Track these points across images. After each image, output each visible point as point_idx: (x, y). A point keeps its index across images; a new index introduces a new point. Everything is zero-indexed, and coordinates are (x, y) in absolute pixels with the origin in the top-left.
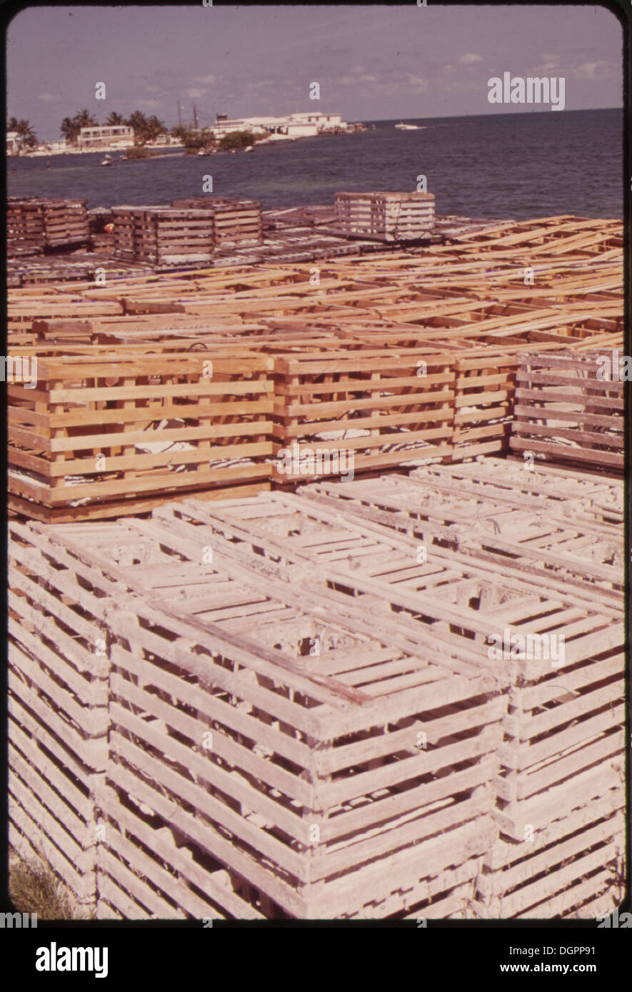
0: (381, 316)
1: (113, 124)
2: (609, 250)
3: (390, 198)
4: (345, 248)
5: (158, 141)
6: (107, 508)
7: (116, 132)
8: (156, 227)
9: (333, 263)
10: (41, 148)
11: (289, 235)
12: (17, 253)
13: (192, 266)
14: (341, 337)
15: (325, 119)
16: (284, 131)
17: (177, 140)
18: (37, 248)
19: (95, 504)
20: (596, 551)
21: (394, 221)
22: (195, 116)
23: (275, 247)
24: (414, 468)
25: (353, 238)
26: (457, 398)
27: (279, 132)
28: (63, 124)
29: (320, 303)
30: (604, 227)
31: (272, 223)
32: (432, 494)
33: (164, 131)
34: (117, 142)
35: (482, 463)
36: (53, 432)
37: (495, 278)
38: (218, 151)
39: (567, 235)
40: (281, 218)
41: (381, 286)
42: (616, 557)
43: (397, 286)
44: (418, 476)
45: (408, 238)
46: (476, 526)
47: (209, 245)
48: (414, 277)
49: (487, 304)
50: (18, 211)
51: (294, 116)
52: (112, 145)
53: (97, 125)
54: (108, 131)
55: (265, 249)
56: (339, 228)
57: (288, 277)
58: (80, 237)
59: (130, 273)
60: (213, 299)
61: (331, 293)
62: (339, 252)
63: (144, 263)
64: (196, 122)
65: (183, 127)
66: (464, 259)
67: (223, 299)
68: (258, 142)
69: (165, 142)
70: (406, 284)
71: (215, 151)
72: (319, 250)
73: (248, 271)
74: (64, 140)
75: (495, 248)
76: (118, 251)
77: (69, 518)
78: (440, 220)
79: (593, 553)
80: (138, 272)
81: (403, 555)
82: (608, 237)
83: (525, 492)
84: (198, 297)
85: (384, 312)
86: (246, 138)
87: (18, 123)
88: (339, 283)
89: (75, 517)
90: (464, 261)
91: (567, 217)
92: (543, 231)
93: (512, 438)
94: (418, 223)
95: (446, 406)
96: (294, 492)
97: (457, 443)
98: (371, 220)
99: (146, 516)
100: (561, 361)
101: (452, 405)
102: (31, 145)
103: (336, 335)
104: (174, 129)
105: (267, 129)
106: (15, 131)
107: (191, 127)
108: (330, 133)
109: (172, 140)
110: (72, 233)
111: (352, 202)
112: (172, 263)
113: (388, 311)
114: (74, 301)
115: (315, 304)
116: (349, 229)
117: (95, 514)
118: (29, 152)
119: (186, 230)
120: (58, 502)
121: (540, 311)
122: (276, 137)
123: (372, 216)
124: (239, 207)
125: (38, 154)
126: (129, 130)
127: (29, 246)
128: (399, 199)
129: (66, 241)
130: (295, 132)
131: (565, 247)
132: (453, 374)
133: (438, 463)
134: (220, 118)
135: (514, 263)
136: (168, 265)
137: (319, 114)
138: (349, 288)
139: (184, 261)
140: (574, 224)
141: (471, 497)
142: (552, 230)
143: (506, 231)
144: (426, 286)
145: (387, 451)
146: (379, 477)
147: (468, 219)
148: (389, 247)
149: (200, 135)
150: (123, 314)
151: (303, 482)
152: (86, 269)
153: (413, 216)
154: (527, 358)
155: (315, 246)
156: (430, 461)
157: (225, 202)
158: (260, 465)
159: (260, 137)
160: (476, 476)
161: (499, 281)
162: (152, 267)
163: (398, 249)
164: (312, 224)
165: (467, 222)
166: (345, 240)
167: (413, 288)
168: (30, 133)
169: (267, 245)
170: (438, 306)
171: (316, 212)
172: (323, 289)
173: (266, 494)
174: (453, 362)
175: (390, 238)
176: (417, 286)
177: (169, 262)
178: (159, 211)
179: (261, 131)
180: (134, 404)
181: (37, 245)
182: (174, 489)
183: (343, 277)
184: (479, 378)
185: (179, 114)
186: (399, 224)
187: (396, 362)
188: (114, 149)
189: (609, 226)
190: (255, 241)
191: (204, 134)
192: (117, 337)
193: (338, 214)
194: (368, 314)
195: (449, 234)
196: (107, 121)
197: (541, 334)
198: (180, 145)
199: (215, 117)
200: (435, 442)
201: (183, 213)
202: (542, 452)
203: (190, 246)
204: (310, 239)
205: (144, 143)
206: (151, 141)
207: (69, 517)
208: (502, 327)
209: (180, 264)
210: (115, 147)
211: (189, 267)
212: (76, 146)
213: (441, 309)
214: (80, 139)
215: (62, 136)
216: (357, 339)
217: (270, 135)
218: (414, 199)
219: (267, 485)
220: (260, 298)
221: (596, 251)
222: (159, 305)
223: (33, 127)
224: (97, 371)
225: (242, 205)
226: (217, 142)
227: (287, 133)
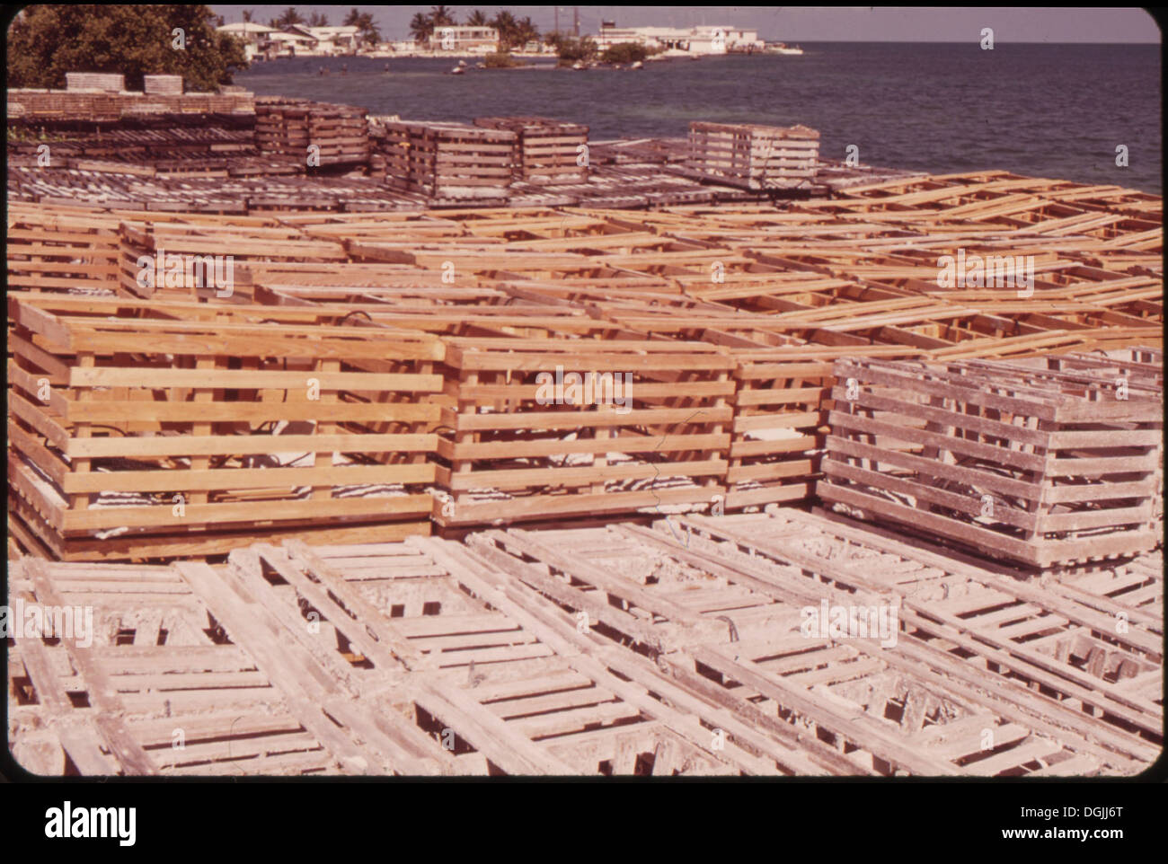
0: (682, 289)
1: (474, 24)
2: (1044, 219)
3: (758, 132)
4: (692, 194)
5: (528, 48)
6: (159, 544)
7: (476, 34)
8: (436, 149)
9: (668, 212)
10: (384, 47)
11: (626, 172)
12: (270, 170)
13: (481, 203)
14: (596, 317)
15: (738, 34)
16: (685, 46)
17: (552, 48)
18: (298, 165)
19: (136, 537)
20: (875, 688)
21: (761, 163)
22: (576, 20)
23: (602, 187)
24: (661, 516)
25: (707, 182)
26: (737, 418)
27: (679, 46)
28: (414, 21)
29: (608, 266)
30: (1046, 189)
31: (612, 156)
32: (668, 561)
33: (536, 37)
34: (477, 46)
35: (772, 516)
36: (75, 429)
37: (871, 248)
38: (600, 64)
39: (993, 196)
40: (626, 150)
41: (708, 247)
42: (908, 700)
43: (729, 249)
44: (663, 529)
45: (779, 187)
46: (697, 627)
47: (505, 177)
48: (761, 239)
49: (841, 283)
50: (280, 118)
51: (699, 28)
52: (471, 49)
53: (456, 25)
54: (467, 33)
55: (588, 189)
56: (692, 168)
57: (593, 227)
58: (356, 156)
59: (394, 206)
60: (469, 249)
61: (638, 252)
62: (683, 198)
63: (417, 194)
64: (577, 27)
65: (560, 33)
66: (843, 219)
67: (482, 250)
68: (650, 57)
69: (535, 49)
70: (742, 247)
71: (595, 65)
72: (657, 195)
73: (547, 214)
74: (413, 40)
75: (891, 207)
76: (390, 177)
77: (96, 555)
78: (832, 166)
79: (871, 690)
80: (405, 205)
81: (565, 666)
82: (1046, 203)
83: (808, 573)
84: (454, 245)
85: (689, 284)
86: (636, 52)
87: (360, 15)
88: (656, 239)
89: (105, 554)
90: (843, 222)
91: (1000, 172)
92: (962, 189)
93: (820, 482)
94: (795, 168)
95: (718, 430)
96: (462, 541)
97: (735, 484)
98: (733, 160)
99: (218, 559)
100: (894, 377)
101: (728, 428)
102: (373, 43)
103: (588, 312)
104: (549, 35)
105: (663, 43)
106: (355, 25)
107: (569, 35)
108: (742, 52)
109: (545, 48)
110: (345, 150)
111: (710, 135)
112: (454, 198)
113: (694, 283)
114: (291, 238)
115: (603, 265)
116: (703, 169)
117: (137, 552)
118: (369, 51)
119: (475, 155)
120: (74, 531)
121: (910, 298)
122: (674, 52)
123: (734, 155)
124: (557, 131)
125: (379, 54)
126: (493, 33)
127: (289, 162)
128: (771, 135)
129: (336, 159)
130: (697, 49)
131: (984, 212)
132: (733, 384)
133: (700, 512)
134: (606, 25)
135: (907, 229)
136: (448, 200)
137: (730, 28)
138: (668, 248)
139: (469, 196)
140: (1006, 182)
141: (721, 574)
142: (973, 188)
143: (914, 186)
144: (766, 252)
145: (628, 488)
146: (603, 526)
147: (868, 167)
148: (754, 196)
149: (578, 44)
150: (344, 261)
151: (481, 527)
152: (337, 197)
153: (788, 158)
154: (849, 368)
155: (654, 189)
156: (686, 507)
157: (543, 123)
158: (415, 496)
159: (654, 51)
160: (745, 539)
161: (876, 252)
162: (426, 201)
163: (765, 200)
164: (663, 160)
165: (867, 171)
166: (697, 184)
167: (748, 254)
168: (373, 29)
169: (592, 183)
170: (771, 281)
171: (675, 146)
172: (628, 247)
173: (419, 541)
174: (734, 367)
175: (755, 185)
176: (754, 251)
177: (449, 196)
178: (441, 129)
179: (656, 44)
180: (210, 396)
181: (298, 162)
182: (270, 523)
183: (664, 231)
184: (787, 390)
185: (556, 18)
186: (768, 168)
187: (640, 361)
188: (472, 55)
189: (1052, 188)
190: (576, 177)
191: (583, 44)
192: (275, 292)
193: (691, 149)
194: (664, 285)
195: (834, 185)
196: (467, 21)
197: (898, 332)
198: (554, 55)
199: (601, 24)
200: (699, 480)
201: (472, 133)
202: (859, 508)
203: (480, 177)
204: (651, 180)
205: (508, 51)
206: (519, 48)
207: (96, 553)
208: (848, 317)
209: (465, 199)
210: (475, 52)
211: (477, 204)
212: (427, 48)
213: (774, 285)
214: (432, 39)
215: (411, 34)
216: (614, 321)
217: (666, 50)
218: (790, 136)
219: (426, 527)
220: (537, 252)
221: (1028, 220)
222: (387, 252)
223: (377, 23)
224: (151, 344)
225: (563, 129)
226: (600, 54)
227: (688, 49)
